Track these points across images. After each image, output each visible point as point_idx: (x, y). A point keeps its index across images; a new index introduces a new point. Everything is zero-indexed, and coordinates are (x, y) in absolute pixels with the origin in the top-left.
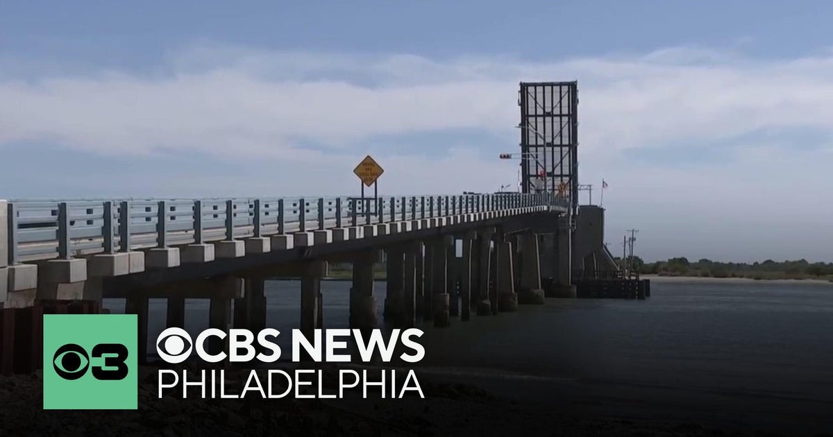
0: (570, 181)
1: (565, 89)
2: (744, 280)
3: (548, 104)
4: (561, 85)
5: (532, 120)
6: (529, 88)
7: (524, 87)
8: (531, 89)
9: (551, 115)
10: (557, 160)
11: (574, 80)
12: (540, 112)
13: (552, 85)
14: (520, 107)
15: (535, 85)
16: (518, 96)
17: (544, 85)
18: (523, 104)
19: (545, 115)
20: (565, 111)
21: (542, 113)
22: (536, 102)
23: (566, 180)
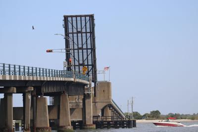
0: (92, 68)
1: (88, 18)
2: (186, 120)
3: (79, 26)
4: (85, 16)
5: (71, 35)
6: (69, 18)
7: (66, 18)
8: (70, 19)
9: (81, 32)
10: (85, 57)
11: (92, 14)
12: (75, 31)
13: (81, 16)
14: (64, 29)
15: (72, 17)
16: (63, 23)
17: (76, 16)
18: (66, 27)
19: (78, 32)
20: (88, 30)
21: (76, 32)
22: (73, 26)
23: (90, 67)
